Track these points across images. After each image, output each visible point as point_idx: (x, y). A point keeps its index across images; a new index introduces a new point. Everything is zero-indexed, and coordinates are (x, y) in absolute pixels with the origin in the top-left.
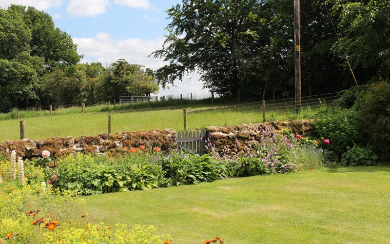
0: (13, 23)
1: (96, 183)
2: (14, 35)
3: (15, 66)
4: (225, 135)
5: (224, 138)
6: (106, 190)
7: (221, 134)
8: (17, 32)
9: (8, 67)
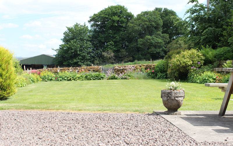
0: (153, 18)
1: (66, 79)
2: (153, 23)
3: (153, 39)
4: (119, 68)
5: (118, 69)
6: (69, 80)
7: (118, 68)
8: (155, 22)
9: (150, 40)
